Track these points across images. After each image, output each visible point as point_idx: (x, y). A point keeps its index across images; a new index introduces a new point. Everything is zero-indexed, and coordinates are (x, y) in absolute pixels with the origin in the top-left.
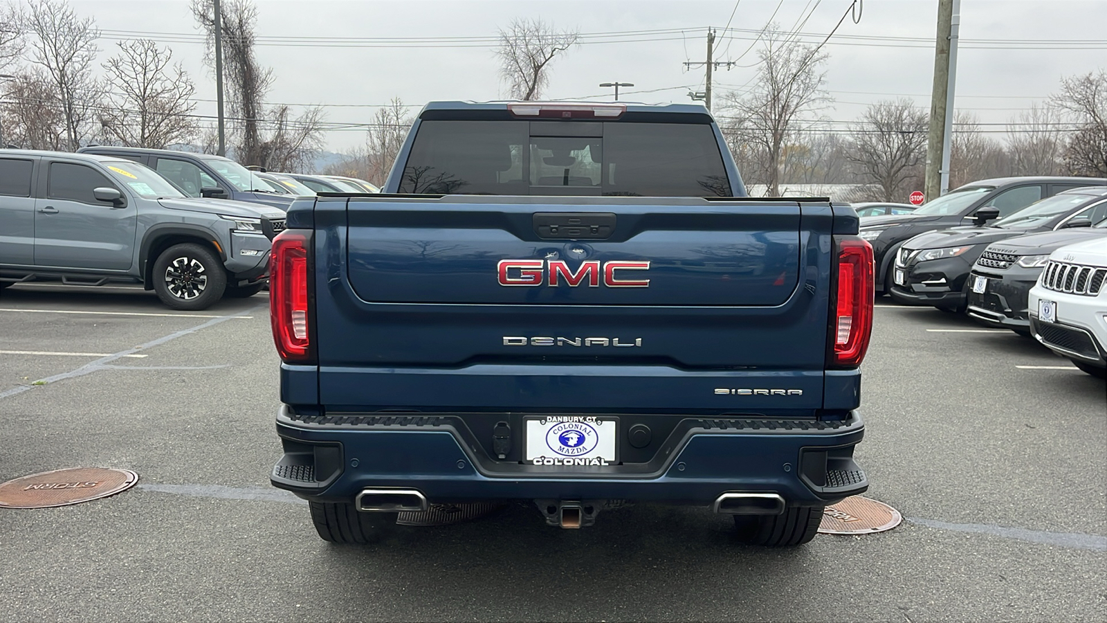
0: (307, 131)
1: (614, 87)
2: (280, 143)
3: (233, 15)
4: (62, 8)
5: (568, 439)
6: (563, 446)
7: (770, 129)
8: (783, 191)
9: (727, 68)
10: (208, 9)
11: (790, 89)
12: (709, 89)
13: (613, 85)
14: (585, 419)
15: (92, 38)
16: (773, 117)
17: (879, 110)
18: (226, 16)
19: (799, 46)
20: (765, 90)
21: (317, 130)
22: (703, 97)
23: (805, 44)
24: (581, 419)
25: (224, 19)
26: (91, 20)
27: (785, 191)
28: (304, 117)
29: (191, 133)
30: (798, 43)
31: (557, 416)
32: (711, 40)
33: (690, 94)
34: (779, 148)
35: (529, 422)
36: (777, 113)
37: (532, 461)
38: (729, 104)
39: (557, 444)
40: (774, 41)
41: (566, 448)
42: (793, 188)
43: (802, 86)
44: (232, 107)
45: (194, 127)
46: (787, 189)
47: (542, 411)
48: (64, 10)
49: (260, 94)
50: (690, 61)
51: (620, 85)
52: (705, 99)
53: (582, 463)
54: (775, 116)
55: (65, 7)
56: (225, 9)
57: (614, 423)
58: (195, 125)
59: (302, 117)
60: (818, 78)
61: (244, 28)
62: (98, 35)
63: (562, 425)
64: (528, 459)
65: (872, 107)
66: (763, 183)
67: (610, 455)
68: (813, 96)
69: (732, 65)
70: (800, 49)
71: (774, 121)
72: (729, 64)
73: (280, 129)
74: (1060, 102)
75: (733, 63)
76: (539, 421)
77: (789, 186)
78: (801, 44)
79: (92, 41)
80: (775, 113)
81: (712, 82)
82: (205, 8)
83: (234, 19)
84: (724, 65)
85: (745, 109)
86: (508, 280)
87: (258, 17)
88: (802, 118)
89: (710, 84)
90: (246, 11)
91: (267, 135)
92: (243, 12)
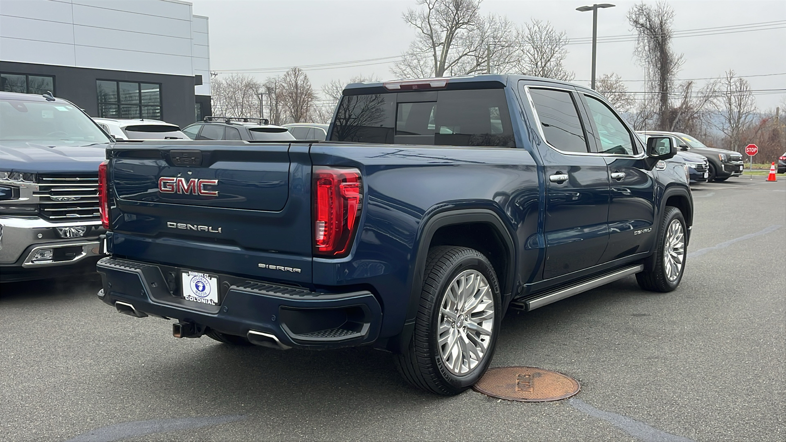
0: (707, 99)
2: (686, 108)
3: (657, 19)
4: (546, 27)
5: (199, 286)
6: (197, 290)
10: (639, 17)
14: (204, 275)
15: (563, 45)
18: (651, 20)
21: (716, 96)
24: (202, 274)
25: (649, 22)
26: (563, 34)
28: (705, 88)
29: (629, 104)
31: (193, 271)
35: (183, 274)
37: (186, 297)
39: (195, 289)
41: (198, 292)
44: (652, 84)
45: (632, 100)
47: (187, 268)
48: (547, 29)
49: (673, 73)
53: (205, 302)
55: (548, 27)
56: (651, 15)
57: (216, 279)
58: (632, 98)
59: (704, 88)
61: (664, 27)
62: (567, 43)
63: (196, 277)
67: (216, 299)
73: (686, 97)
76: (187, 274)
79: (563, 47)
82: (637, 16)
83: (656, 21)
86: (163, 189)
87: (674, 18)
90: (666, 15)
91: (676, 102)
92: (664, 16)
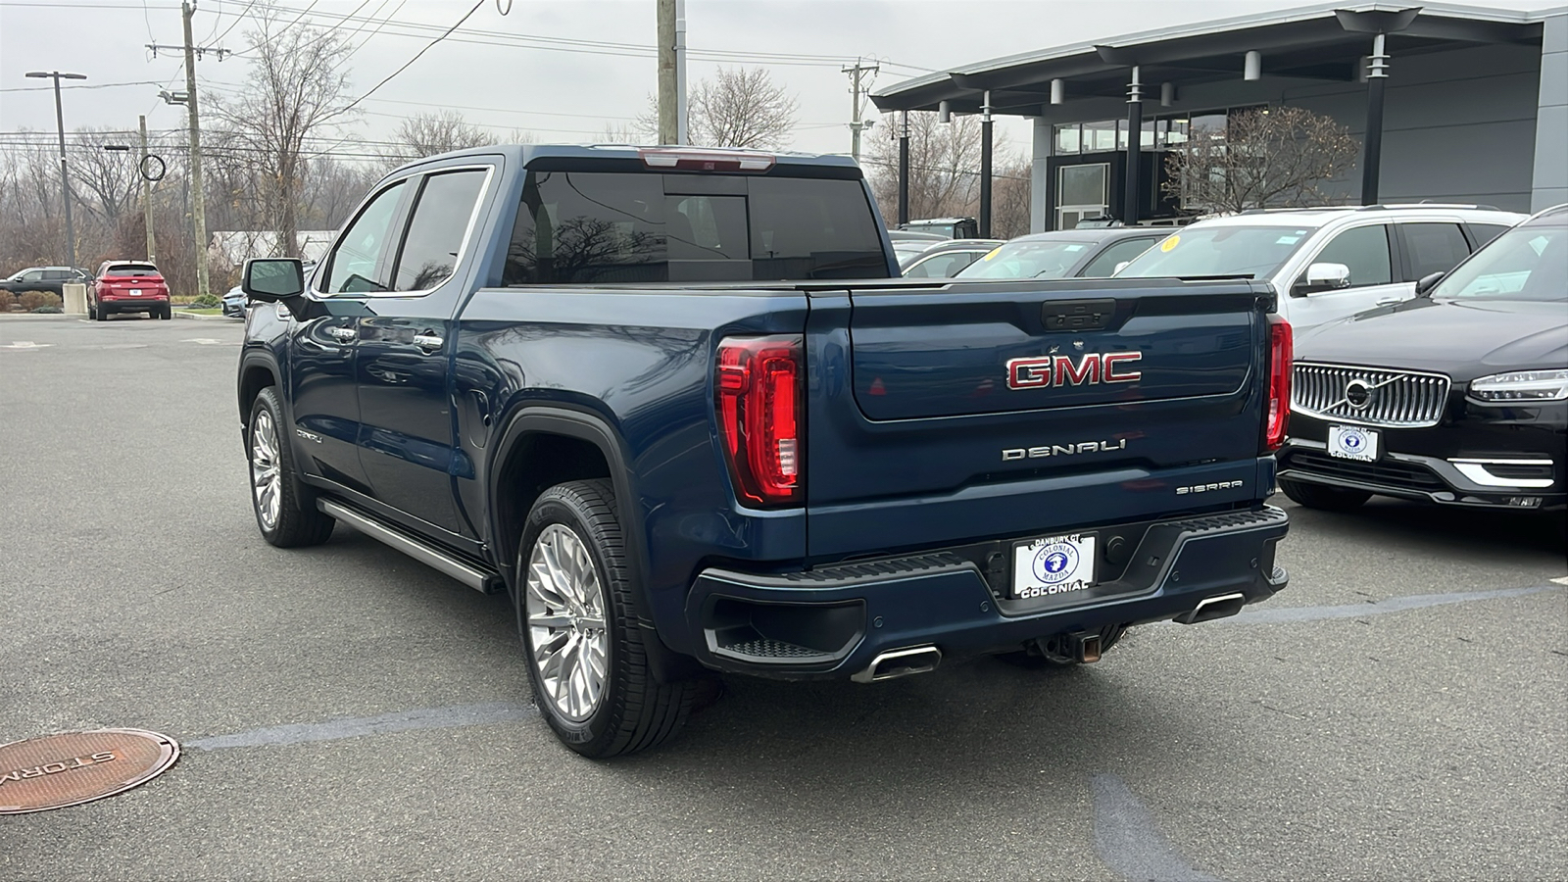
1: (53, 78)
5: (1052, 563)
6: (1048, 573)
7: (275, 150)
8: (304, 241)
9: (217, 58)
11: (301, 94)
12: (192, 88)
13: (50, 75)
14: (1069, 538)
16: (279, 134)
17: (419, 127)
19: (308, 30)
20: (262, 93)
22: (185, 100)
23: (315, 27)
24: (1066, 538)
27: (307, 241)
30: (307, 27)
31: (1044, 537)
32: (188, 14)
33: (163, 95)
34: (292, 178)
35: (1018, 549)
36: (284, 128)
37: (1020, 594)
38: (208, 111)
39: (1041, 571)
40: (271, 20)
41: (1050, 574)
42: (318, 236)
43: (317, 89)
46: (308, 238)
47: (1030, 534)
50: (156, 44)
51: (62, 76)
52: (187, 103)
53: (1065, 590)
54: (282, 132)
57: (1094, 539)
60: (339, 79)
63: (1047, 548)
64: (1017, 592)
65: (409, 122)
66: (272, 229)
67: (1088, 578)
68: (335, 104)
69: (225, 53)
70: (310, 34)
71: (280, 140)
72: (220, 52)
74: (650, 125)
75: (227, 51)
76: (1027, 547)
77: (311, 234)
78: (311, 27)
80: (281, 127)
81: (196, 78)
84: (212, 52)
85: (233, 119)
86: (1019, 382)
88: (321, 136)
89: (194, 79)
